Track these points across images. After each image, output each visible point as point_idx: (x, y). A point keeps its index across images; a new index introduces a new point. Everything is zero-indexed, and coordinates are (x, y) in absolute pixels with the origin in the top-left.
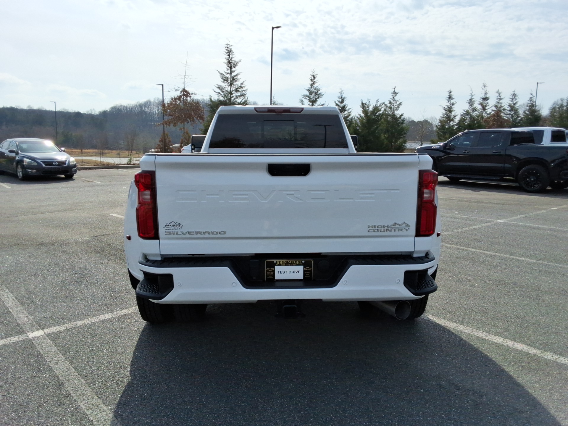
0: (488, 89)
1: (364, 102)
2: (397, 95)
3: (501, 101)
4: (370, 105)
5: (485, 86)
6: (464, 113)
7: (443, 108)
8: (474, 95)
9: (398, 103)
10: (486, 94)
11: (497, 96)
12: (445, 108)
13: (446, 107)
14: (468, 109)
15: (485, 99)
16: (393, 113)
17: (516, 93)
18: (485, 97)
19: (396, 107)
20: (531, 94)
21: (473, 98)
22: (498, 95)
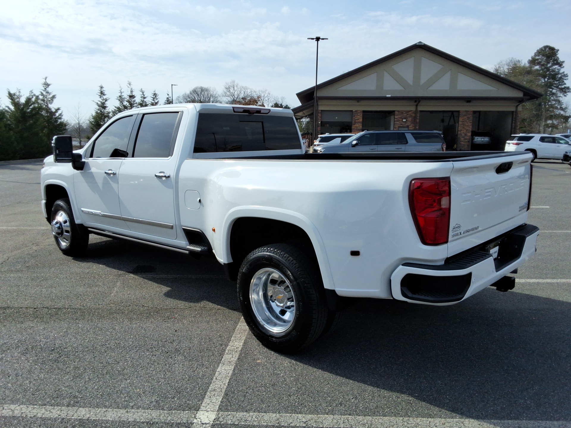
0: (133, 87)
1: (12, 92)
2: (50, 86)
3: (145, 100)
4: (21, 96)
5: (130, 84)
6: (115, 110)
7: (96, 103)
8: (123, 92)
9: (51, 96)
10: (132, 92)
11: (141, 95)
12: (97, 103)
13: (99, 103)
14: (119, 106)
15: (132, 97)
16: (47, 106)
17: (156, 93)
18: (131, 95)
19: (49, 99)
20: (168, 95)
21: (122, 95)
22: (141, 93)
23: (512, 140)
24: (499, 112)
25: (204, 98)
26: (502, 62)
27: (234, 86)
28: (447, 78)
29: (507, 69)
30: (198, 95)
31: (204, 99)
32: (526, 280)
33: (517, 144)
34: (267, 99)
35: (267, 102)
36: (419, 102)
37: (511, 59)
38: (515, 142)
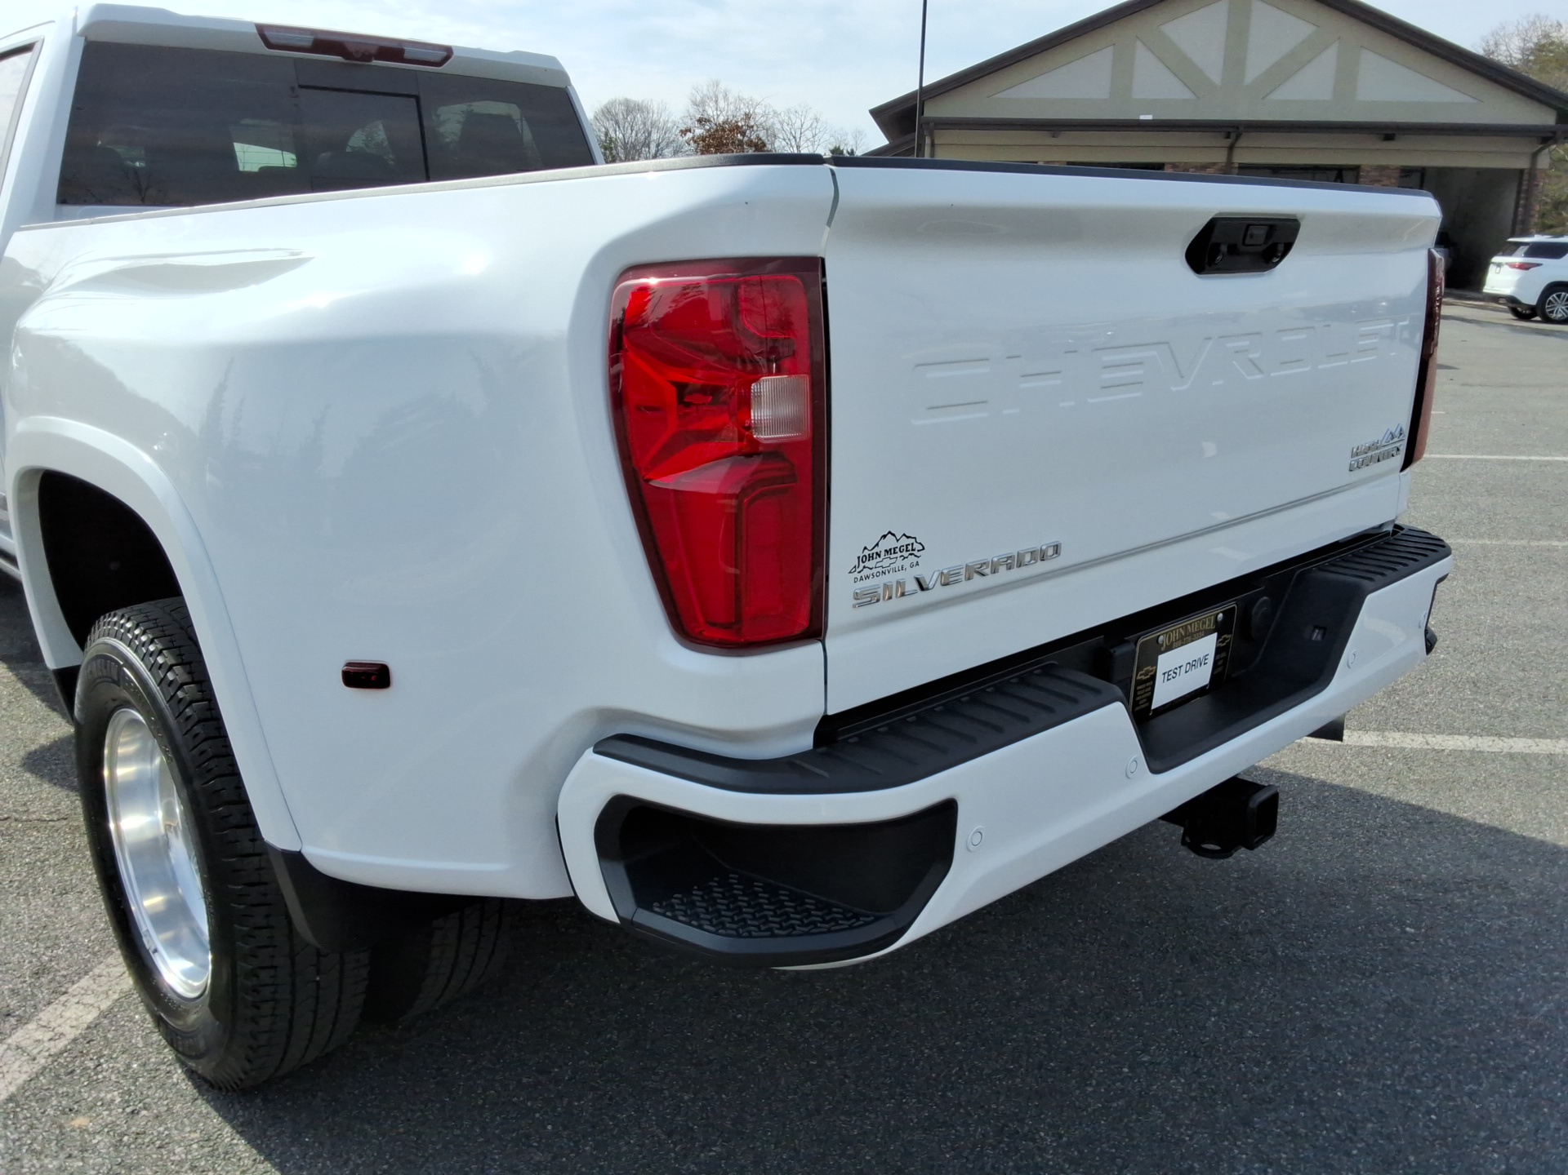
23: (1511, 253)
24: (1480, 172)
25: (632, 131)
26: (1504, 28)
27: (716, 97)
28: (1327, 62)
29: (1520, 52)
30: (617, 123)
31: (633, 135)
32: (1430, 738)
33: (1524, 267)
34: (809, 134)
35: (809, 144)
36: (1238, 137)
37: (1531, 19)
38: (1518, 258)
